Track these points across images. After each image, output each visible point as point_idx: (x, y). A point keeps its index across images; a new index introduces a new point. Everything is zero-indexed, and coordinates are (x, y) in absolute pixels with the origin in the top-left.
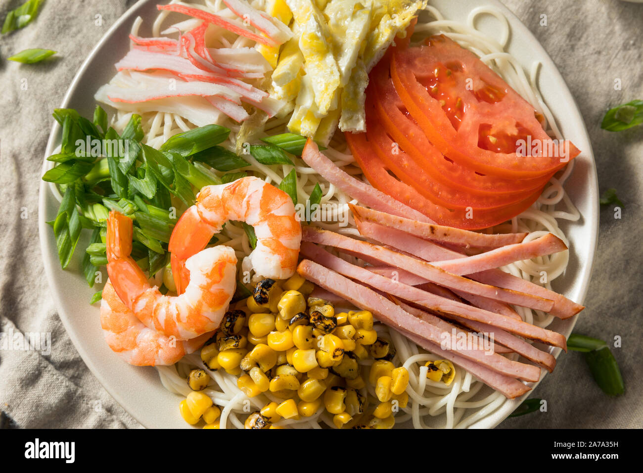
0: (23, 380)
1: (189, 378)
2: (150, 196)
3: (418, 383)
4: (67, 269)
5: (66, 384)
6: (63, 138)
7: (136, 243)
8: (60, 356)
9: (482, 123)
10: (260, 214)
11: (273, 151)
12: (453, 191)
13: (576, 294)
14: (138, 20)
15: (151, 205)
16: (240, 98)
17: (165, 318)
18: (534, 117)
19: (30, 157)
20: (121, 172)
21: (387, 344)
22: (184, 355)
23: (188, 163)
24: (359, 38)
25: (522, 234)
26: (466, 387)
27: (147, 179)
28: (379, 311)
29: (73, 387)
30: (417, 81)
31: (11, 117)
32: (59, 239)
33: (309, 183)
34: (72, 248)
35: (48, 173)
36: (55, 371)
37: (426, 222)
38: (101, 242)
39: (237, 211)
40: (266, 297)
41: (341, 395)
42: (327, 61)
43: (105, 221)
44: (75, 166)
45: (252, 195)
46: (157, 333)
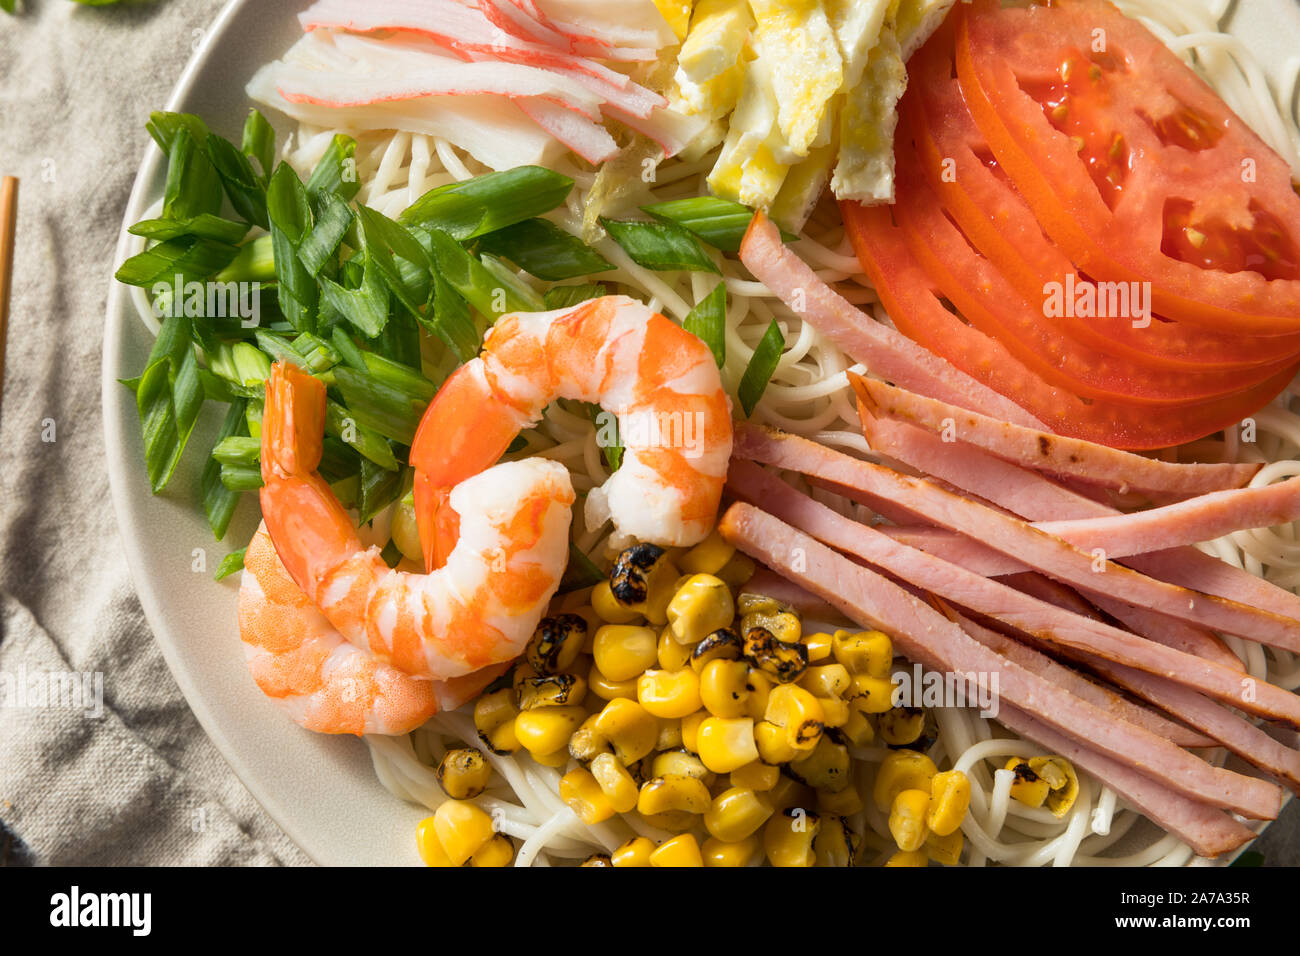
0: (48, 749)
1: (443, 768)
2: (373, 331)
3: (989, 809)
4: (164, 495)
5: (148, 762)
6: (169, 182)
7: (330, 440)
8: (137, 694)
9: (1171, 196)
10: (638, 388)
11: (672, 237)
12: (1096, 354)
15: (372, 351)
16: (600, 106)
17: (394, 625)
18: (1291, 189)
19: (88, 225)
20: (305, 269)
21: (919, 712)
22: (435, 713)
23: (468, 255)
25: (1251, 466)
26: (1102, 822)
27: (366, 289)
28: (909, 633)
29: (164, 769)
30: (1020, 88)
31: (47, 128)
32: (150, 421)
33: (752, 319)
34: (179, 445)
35: (129, 264)
36: (124, 730)
37: (1029, 427)
39: (579, 377)
40: (641, 588)
41: (805, 827)
42: (811, 28)
43: (261, 385)
44: (195, 251)
45: (620, 341)
46: (374, 658)
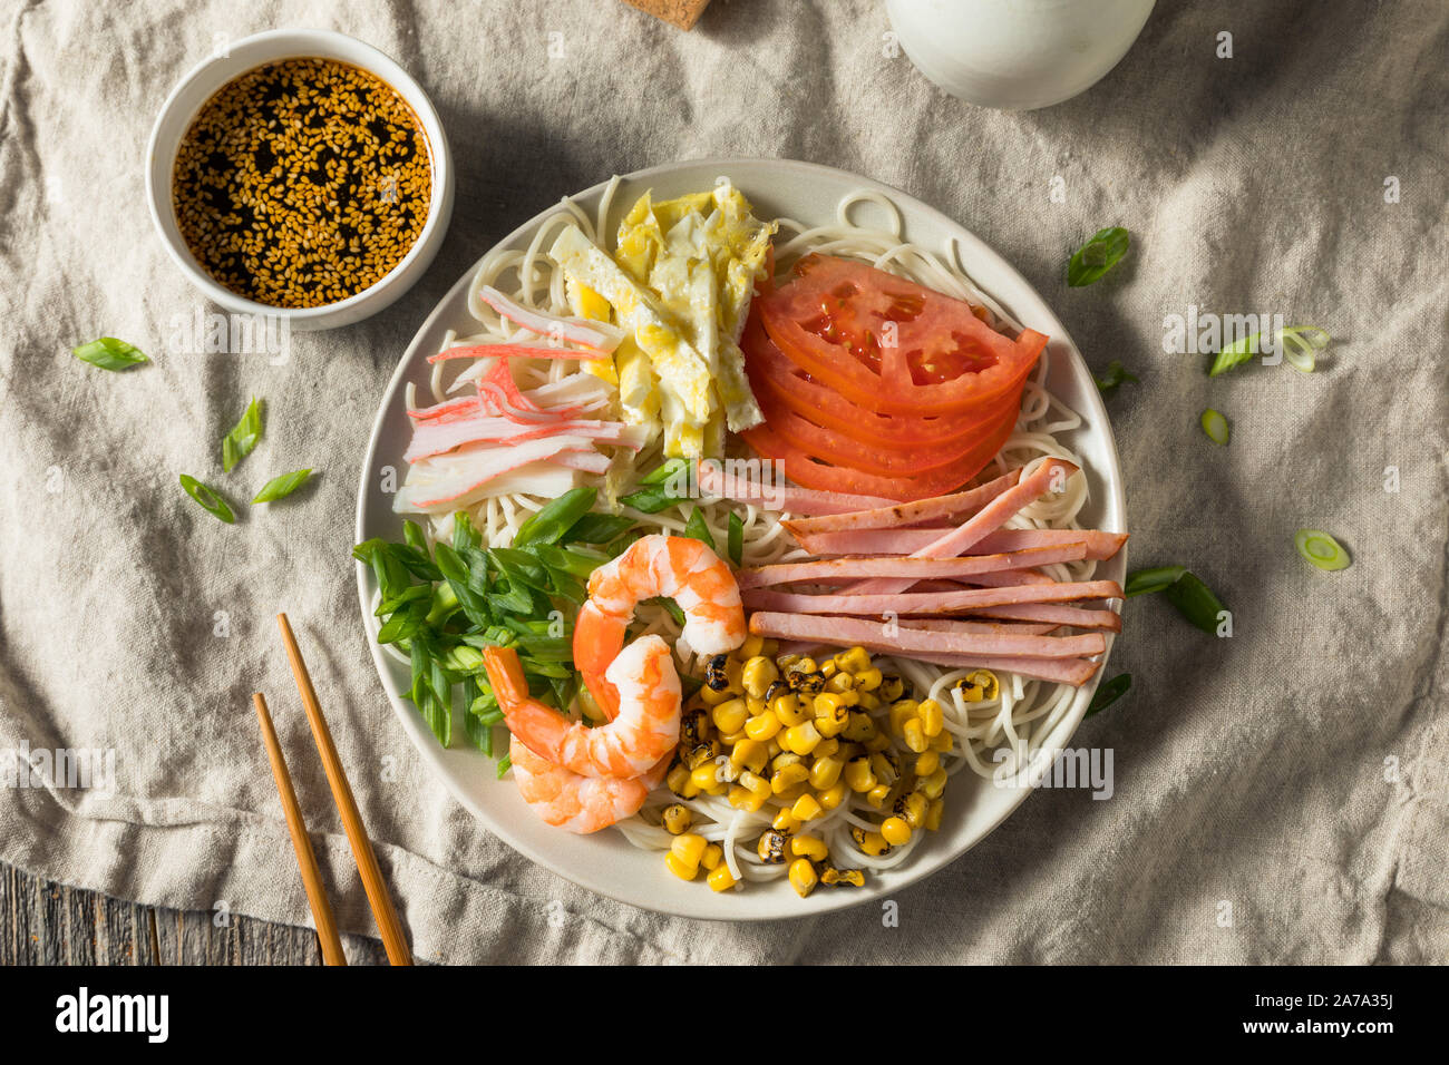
1: (664, 822)
2: (527, 610)
3: (957, 713)
4: (450, 747)
5: (503, 898)
6: (379, 580)
7: (530, 676)
8: (480, 864)
9: (909, 351)
10: (677, 579)
12: (905, 453)
13: (1114, 522)
14: (410, 388)
15: (531, 621)
16: (593, 443)
17: (607, 756)
18: (972, 315)
20: (475, 594)
21: (897, 679)
22: (647, 794)
23: (559, 549)
24: (711, 306)
25: (1016, 472)
26: (1019, 693)
27: (514, 590)
28: (871, 641)
29: (513, 898)
30: (805, 330)
31: (283, 578)
32: (426, 711)
33: (719, 515)
34: (448, 717)
35: (380, 633)
36: (482, 887)
37: (886, 506)
38: (483, 694)
39: (645, 587)
40: (724, 679)
41: (864, 764)
42: (682, 352)
43: (479, 665)
44: (413, 610)
45: (657, 560)
46: (604, 779)
